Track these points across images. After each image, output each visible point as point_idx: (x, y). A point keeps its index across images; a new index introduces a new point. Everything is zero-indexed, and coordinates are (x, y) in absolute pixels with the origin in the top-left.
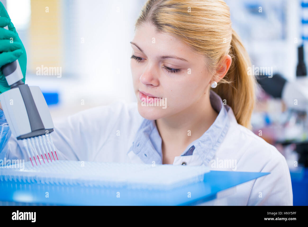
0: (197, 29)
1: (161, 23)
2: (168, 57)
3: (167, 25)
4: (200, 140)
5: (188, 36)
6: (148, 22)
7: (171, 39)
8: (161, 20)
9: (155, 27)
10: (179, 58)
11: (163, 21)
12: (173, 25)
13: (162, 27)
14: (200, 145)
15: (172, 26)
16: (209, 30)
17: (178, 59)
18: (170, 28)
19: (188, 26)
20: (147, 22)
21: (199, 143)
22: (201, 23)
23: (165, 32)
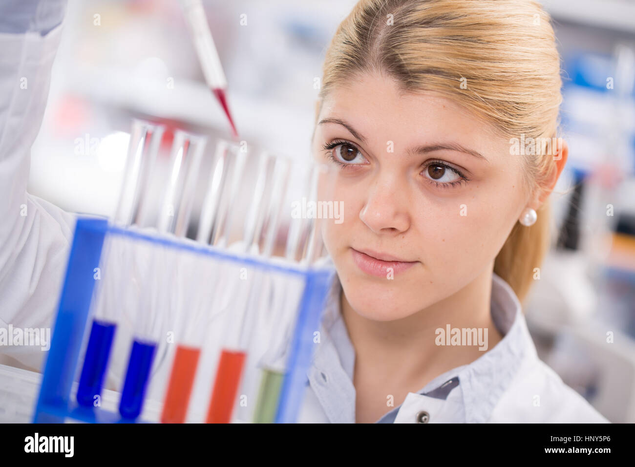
0: (504, 76)
1: (413, 68)
2: (440, 147)
3: (428, 71)
4: (474, 370)
5: (484, 94)
6: (374, 70)
7: (444, 107)
8: (413, 61)
9: (395, 80)
10: (466, 150)
11: (418, 63)
12: (446, 71)
13: (416, 77)
14: (470, 381)
15: (443, 72)
16: (530, 75)
17: (464, 152)
18: (438, 78)
19: (483, 69)
20: (372, 70)
21: (470, 376)
22: (509, 60)
23: (426, 90)
